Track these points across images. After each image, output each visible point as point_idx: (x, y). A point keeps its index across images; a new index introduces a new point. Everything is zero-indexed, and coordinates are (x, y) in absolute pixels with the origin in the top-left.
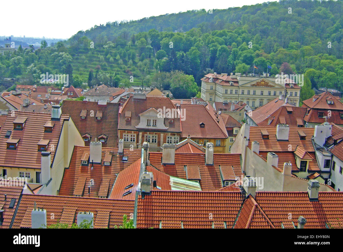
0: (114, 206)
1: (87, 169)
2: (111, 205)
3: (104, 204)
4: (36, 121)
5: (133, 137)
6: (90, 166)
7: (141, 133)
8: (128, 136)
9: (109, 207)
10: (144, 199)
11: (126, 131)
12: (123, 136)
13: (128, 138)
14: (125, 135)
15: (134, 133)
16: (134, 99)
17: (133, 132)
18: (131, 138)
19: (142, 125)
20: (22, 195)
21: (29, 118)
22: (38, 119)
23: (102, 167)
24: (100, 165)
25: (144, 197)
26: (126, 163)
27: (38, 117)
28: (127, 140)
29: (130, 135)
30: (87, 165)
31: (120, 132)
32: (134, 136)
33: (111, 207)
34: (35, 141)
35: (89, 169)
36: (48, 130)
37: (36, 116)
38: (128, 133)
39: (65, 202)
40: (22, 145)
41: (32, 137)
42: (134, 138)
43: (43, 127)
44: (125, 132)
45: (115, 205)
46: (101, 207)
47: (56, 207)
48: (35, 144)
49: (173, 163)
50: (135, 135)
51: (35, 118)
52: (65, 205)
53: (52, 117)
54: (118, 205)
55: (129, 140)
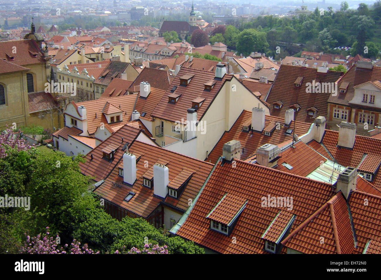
0: (200, 168)
1: (245, 136)
2: (198, 166)
3: (192, 164)
4: (201, 78)
5: (344, 114)
6: (250, 133)
7: (354, 110)
8: (338, 111)
9: (195, 168)
10: (223, 166)
11: (337, 106)
12: (333, 110)
13: (338, 114)
14: (335, 111)
15: (346, 109)
16: (357, 68)
17: (345, 107)
18: (343, 115)
19: (357, 99)
20: (134, 141)
21: (196, 75)
22: (203, 77)
23: (261, 136)
24: (259, 134)
25: (224, 164)
26: (288, 136)
27: (204, 75)
28: (338, 117)
29: (341, 110)
30: (248, 132)
31: (330, 105)
32: (346, 113)
33: (197, 169)
34: (190, 98)
35: (248, 136)
36: (208, 89)
37: (202, 74)
38: (339, 107)
39: (162, 154)
40: (182, 101)
41: (192, 94)
42: (346, 116)
43: (203, 85)
44: (335, 106)
45: (202, 167)
46: (189, 166)
47: (153, 157)
48: (189, 100)
49: (351, 147)
50: (347, 111)
51: (201, 76)
52: (161, 157)
53: (216, 76)
54: (204, 168)
55: (340, 116)
